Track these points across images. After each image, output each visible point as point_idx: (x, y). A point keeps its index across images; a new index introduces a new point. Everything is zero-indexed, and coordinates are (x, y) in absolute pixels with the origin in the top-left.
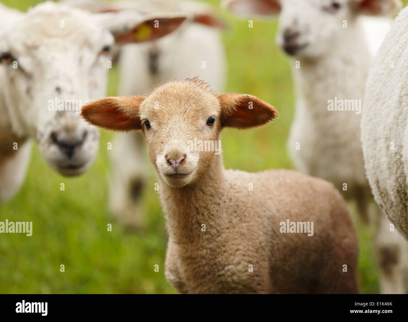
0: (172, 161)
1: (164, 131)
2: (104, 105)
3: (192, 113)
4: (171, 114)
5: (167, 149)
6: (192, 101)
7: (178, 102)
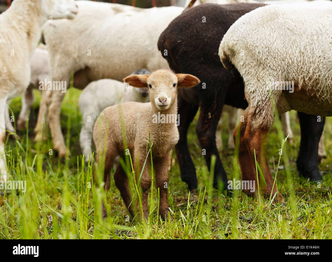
0: (161, 101)
1: (158, 89)
2: (134, 77)
3: (168, 82)
4: (160, 83)
5: (159, 96)
6: (168, 78)
7: (163, 78)
